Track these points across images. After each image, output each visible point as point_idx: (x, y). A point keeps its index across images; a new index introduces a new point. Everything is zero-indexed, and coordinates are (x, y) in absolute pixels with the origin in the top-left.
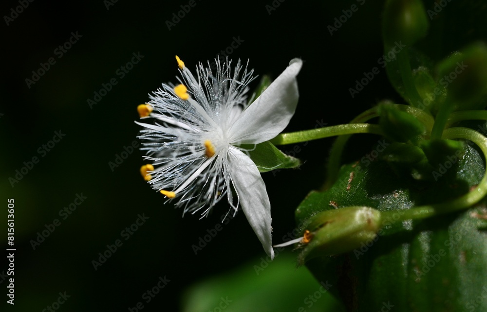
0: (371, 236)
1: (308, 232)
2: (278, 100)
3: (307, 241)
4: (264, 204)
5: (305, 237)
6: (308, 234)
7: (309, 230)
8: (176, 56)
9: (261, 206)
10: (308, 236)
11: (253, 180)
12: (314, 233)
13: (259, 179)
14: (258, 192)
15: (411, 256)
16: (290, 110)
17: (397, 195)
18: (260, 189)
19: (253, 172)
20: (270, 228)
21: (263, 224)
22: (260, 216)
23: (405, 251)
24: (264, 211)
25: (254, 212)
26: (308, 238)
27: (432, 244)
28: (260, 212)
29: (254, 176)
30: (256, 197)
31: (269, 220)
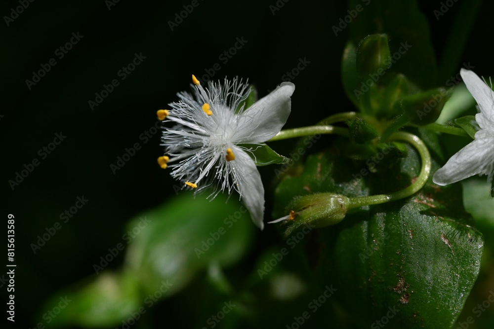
0: (342, 216)
1: (293, 212)
2: (274, 113)
3: (292, 218)
4: (258, 190)
5: (290, 215)
6: (293, 213)
7: (293, 210)
8: (193, 75)
9: (255, 191)
10: (293, 215)
11: (249, 171)
12: (298, 213)
13: (255, 171)
14: (254, 180)
16: (282, 120)
17: (356, 183)
18: (256, 178)
19: (250, 165)
20: (263, 208)
21: (256, 204)
22: (254, 198)
24: (258, 195)
25: (249, 195)
26: (293, 216)
27: (387, 222)
28: (255, 196)
29: (251, 168)
30: (251, 184)
31: (263, 202)
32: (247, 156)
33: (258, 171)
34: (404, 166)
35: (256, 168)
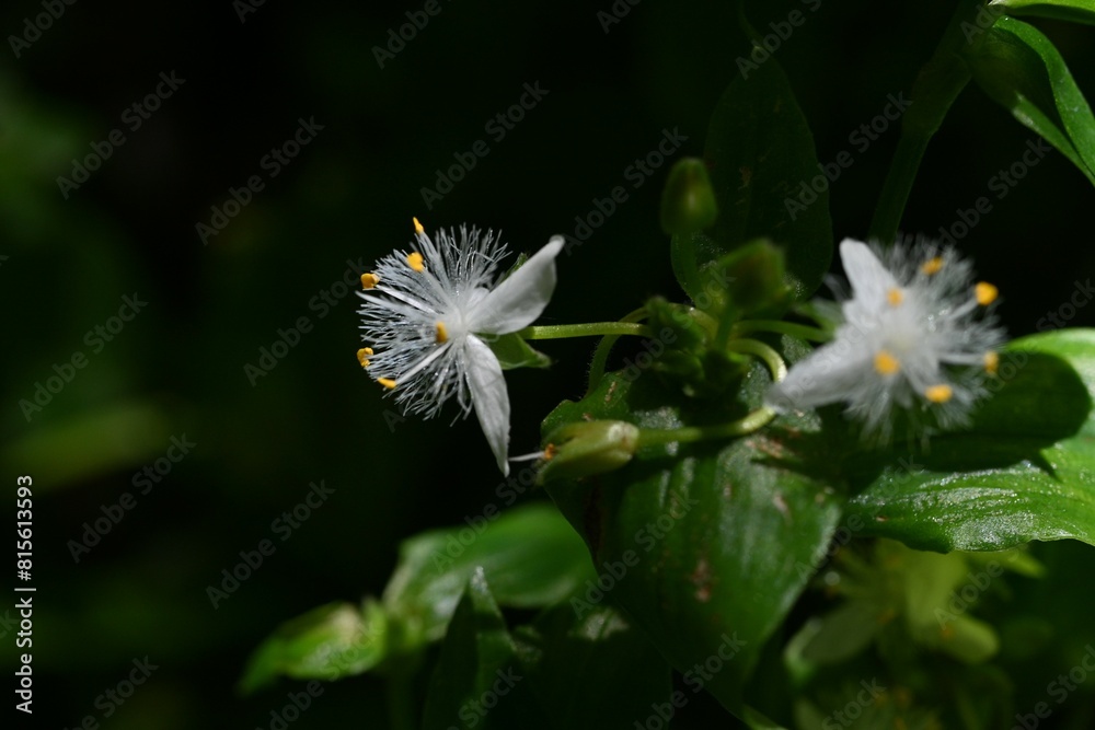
0: (625, 457)
1: (551, 446)
2: (531, 283)
3: (548, 456)
4: (503, 408)
5: (547, 451)
6: (550, 448)
7: (552, 443)
8: (415, 218)
9: (499, 411)
10: (550, 451)
11: (492, 378)
12: (558, 448)
13: (499, 377)
14: (497, 393)
15: (670, 485)
16: (544, 297)
17: (664, 413)
18: (500, 390)
19: (493, 367)
20: (507, 438)
21: (499, 432)
22: (496, 423)
23: (665, 478)
24: (501, 417)
25: (490, 417)
26: (550, 453)
27: (696, 471)
28: (497, 418)
29: (494, 373)
30: (494, 399)
31: (507, 428)
32: (489, 353)
33: (503, 378)
34: (743, 392)
35: (500, 373)
